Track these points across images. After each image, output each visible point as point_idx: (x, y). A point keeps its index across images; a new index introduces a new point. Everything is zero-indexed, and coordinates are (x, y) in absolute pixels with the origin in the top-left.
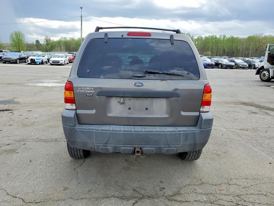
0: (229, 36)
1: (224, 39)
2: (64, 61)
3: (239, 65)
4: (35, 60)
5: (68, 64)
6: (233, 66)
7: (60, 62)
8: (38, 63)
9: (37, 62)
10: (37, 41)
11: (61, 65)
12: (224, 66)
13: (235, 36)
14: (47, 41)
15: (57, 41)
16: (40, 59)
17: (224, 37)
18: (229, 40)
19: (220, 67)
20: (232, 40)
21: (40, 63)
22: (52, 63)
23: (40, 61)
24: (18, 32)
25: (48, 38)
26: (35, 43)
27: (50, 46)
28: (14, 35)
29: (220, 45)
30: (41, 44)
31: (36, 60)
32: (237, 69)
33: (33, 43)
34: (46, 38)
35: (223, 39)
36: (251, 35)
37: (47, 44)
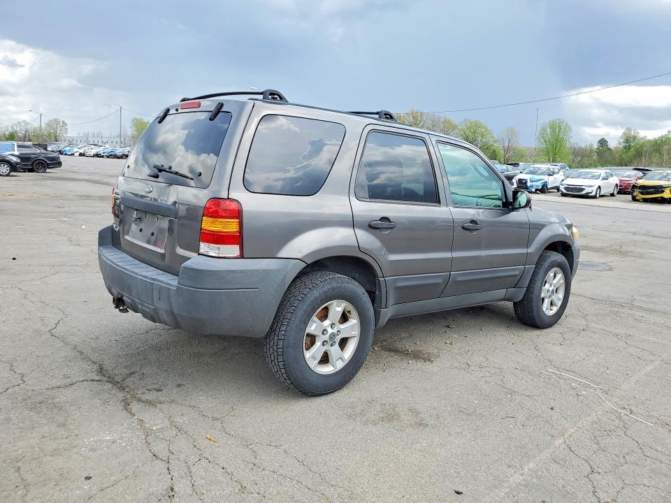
2: (596, 187)
4: (526, 182)
5: (612, 195)
7: (583, 189)
8: (534, 190)
9: (532, 186)
10: (603, 142)
11: (586, 196)
14: (627, 141)
15: (655, 141)
16: (539, 180)
21: (537, 190)
22: (565, 191)
23: (539, 185)
24: (558, 122)
25: (633, 133)
26: (595, 146)
27: (632, 152)
28: (548, 129)
30: (610, 149)
31: (529, 181)
33: (592, 145)
34: (624, 134)
37: (625, 147)
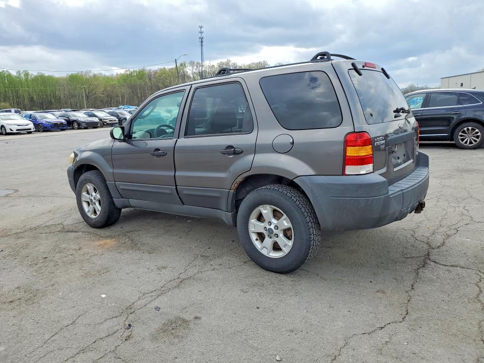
0: (35, 74)
1: (27, 79)
3: (105, 121)
6: (98, 122)
12: (84, 125)
13: (46, 74)
17: (27, 74)
18: (36, 79)
19: (76, 126)
20: (43, 80)
29: (21, 89)
32: (102, 127)
35: (24, 78)
36: (73, 73)
